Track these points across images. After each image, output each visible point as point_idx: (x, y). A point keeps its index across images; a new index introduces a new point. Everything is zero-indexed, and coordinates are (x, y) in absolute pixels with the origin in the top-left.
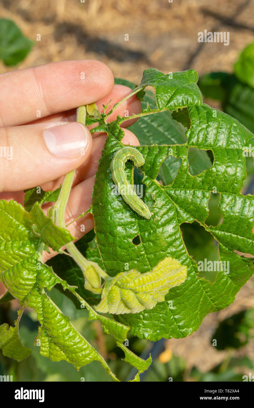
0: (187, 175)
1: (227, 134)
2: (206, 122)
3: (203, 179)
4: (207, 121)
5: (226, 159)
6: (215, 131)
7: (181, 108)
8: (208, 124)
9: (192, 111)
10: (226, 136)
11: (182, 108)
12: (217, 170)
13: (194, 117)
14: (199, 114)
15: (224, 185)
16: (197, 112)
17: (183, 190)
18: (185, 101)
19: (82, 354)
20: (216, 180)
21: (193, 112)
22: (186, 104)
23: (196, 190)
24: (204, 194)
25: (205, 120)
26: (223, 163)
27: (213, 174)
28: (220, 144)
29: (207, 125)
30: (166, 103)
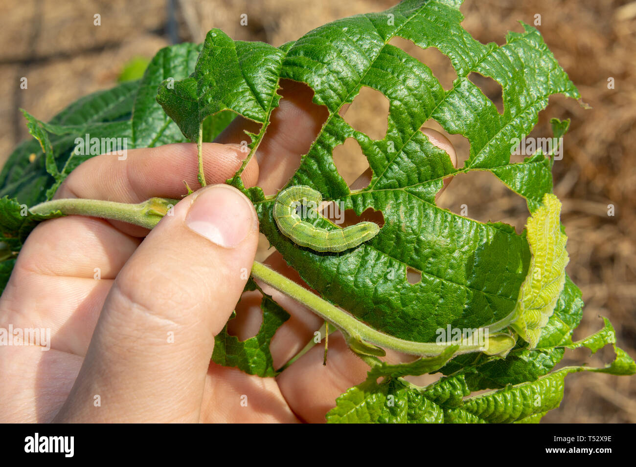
0: (377, 145)
1: (354, 48)
2: (321, 64)
3: (397, 128)
4: (320, 62)
5: (390, 76)
6: (342, 63)
7: (277, 88)
8: (325, 63)
9: (291, 73)
10: (355, 52)
11: (279, 86)
12: (399, 100)
13: (302, 74)
14: (302, 67)
15: (424, 106)
16: (296, 68)
17: (392, 165)
18: (272, 76)
19: (554, 392)
20: (411, 111)
21: (294, 72)
22: (275, 76)
23: (405, 147)
24: (416, 140)
25: (317, 63)
26: (394, 85)
27: (401, 109)
28: (361, 68)
29: (325, 66)
30: (259, 105)
